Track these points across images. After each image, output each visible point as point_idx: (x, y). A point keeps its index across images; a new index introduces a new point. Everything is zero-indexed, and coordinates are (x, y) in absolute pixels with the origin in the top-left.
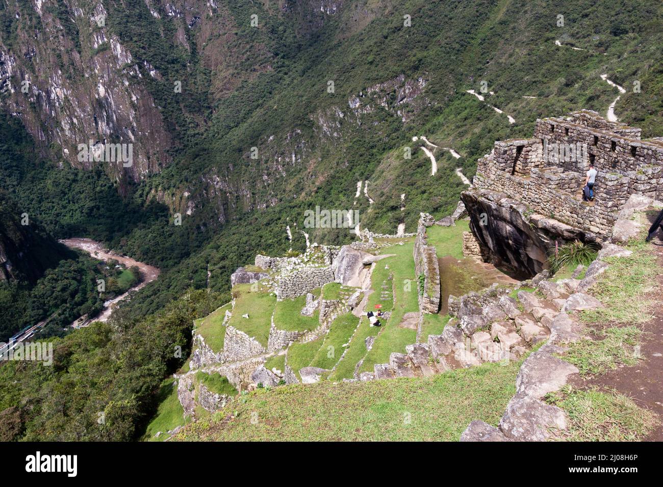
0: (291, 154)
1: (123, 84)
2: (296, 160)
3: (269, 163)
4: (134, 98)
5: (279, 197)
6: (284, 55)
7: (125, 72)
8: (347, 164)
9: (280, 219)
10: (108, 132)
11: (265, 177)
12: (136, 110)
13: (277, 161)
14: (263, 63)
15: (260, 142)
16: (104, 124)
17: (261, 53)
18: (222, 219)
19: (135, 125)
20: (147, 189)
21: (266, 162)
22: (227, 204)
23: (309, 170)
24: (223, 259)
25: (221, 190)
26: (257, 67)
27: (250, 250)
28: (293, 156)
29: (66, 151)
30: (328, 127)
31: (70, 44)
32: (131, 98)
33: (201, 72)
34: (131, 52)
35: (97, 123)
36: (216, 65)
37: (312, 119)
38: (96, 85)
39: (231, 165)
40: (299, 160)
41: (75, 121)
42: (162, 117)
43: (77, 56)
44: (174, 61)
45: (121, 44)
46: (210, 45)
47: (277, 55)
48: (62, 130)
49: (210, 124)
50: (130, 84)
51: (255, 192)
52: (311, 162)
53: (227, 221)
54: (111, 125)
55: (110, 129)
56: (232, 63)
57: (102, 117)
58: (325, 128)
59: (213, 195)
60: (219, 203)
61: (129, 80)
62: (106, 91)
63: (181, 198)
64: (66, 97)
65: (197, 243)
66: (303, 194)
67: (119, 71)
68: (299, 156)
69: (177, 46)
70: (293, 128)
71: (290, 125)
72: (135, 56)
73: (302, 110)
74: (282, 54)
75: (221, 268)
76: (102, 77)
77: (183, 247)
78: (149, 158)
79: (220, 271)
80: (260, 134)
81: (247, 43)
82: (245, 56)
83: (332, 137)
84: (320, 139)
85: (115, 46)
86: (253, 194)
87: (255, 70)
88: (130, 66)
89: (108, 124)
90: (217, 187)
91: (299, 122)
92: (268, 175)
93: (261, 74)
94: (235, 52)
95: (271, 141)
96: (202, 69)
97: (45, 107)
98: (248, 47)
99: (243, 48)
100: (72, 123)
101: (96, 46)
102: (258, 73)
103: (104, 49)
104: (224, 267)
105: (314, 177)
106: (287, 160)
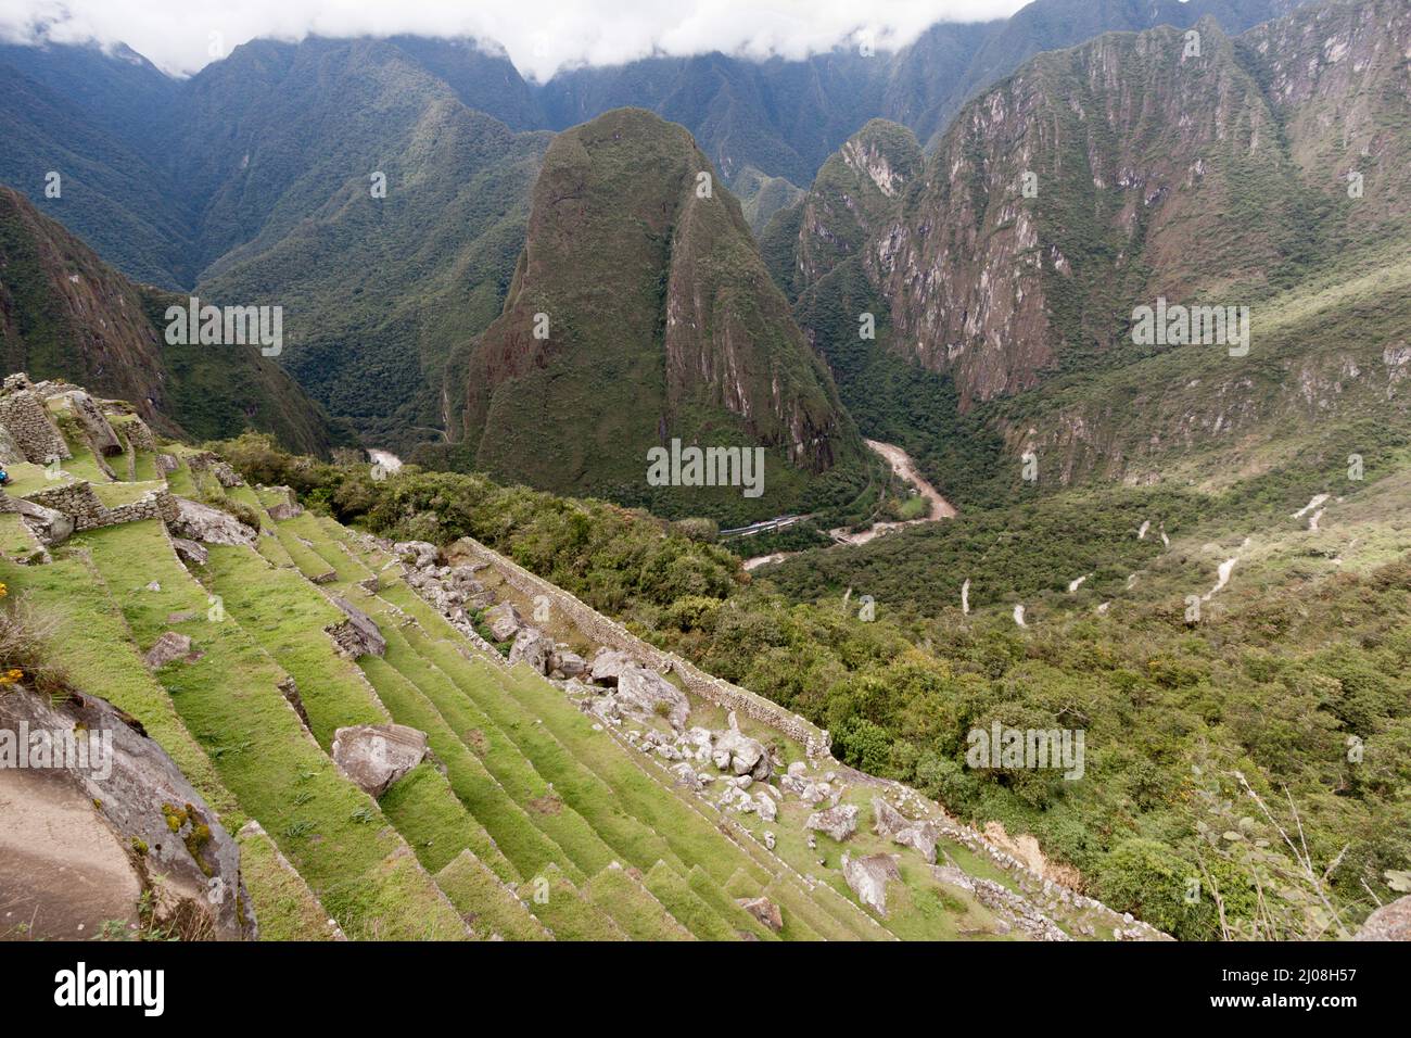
0: (1217, 416)
1: (1012, 273)
2: (1223, 427)
3: (1171, 421)
4: (1020, 294)
5: (1163, 474)
6: (1301, 257)
7: (1021, 258)
8: (1320, 459)
9: (1145, 506)
10: (974, 331)
11: (1156, 440)
12: (1015, 310)
13: (1186, 421)
14: (1249, 267)
15: (1171, 386)
16: (973, 321)
17: (1255, 248)
18: (1065, 479)
19: (1008, 328)
20: (991, 412)
21: (1166, 418)
22: (1080, 460)
23: (1237, 449)
24: (1026, 528)
25: (1079, 439)
26: (1234, 271)
27: (1068, 531)
28: (1220, 420)
29: (921, 345)
30: (1313, 388)
31: (971, 219)
32: (1016, 293)
33: (1135, 270)
34: (1039, 233)
35: (965, 320)
36: (1165, 262)
37: (1286, 368)
38: (981, 273)
39: (1109, 409)
40: (1227, 430)
41: (943, 312)
42: (1048, 324)
43: (973, 233)
44: (1100, 250)
45: (1030, 221)
46: (1166, 232)
47: (1286, 253)
48: (926, 320)
49: (1116, 346)
50: (1021, 276)
51: (1129, 456)
52: (1248, 438)
53: (1071, 485)
54: (980, 324)
55: (977, 328)
56: (1192, 262)
57: (973, 313)
58: (1306, 388)
59: (1065, 443)
60: (1070, 456)
61: (1022, 269)
62: (990, 281)
63: (1024, 435)
64: (943, 283)
65: (1014, 498)
66: (1208, 483)
67: (1015, 256)
68: (1230, 423)
69: (1114, 230)
70: (1238, 376)
71: (1236, 370)
72: (1043, 239)
73: (1273, 351)
74: (1299, 254)
75: (1014, 538)
76: (991, 263)
77: (996, 496)
78: (1009, 374)
79: (1010, 541)
80: (1177, 375)
81: (1234, 231)
82: (1221, 252)
83: (1314, 407)
84: (1287, 404)
85: (1021, 225)
86: (1125, 458)
87: (1229, 276)
88: (1029, 252)
89: (977, 322)
90: (1076, 433)
91: (1256, 369)
92: (1162, 438)
93: (1237, 284)
94: (1205, 245)
95: (1192, 388)
96: (1138, 266)
97: (918, 291)
98: (1233, 237)
99: (1223, 239)
100: (939, 315)
101: (999, 223)
102: (1232, 282)
103: (1007, 228)
104: (1017, 539)
105: (1241, 462)
106: (1205, 423)
